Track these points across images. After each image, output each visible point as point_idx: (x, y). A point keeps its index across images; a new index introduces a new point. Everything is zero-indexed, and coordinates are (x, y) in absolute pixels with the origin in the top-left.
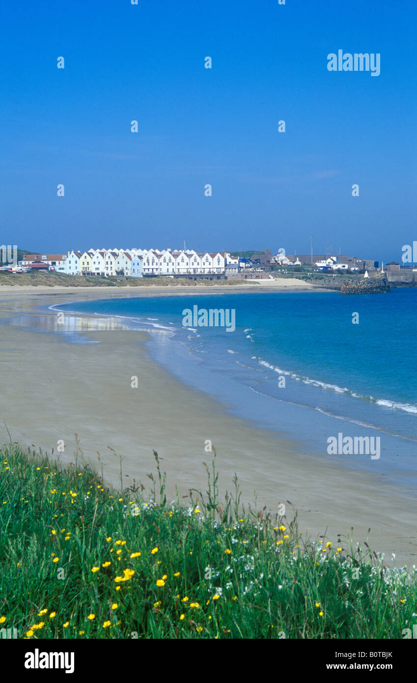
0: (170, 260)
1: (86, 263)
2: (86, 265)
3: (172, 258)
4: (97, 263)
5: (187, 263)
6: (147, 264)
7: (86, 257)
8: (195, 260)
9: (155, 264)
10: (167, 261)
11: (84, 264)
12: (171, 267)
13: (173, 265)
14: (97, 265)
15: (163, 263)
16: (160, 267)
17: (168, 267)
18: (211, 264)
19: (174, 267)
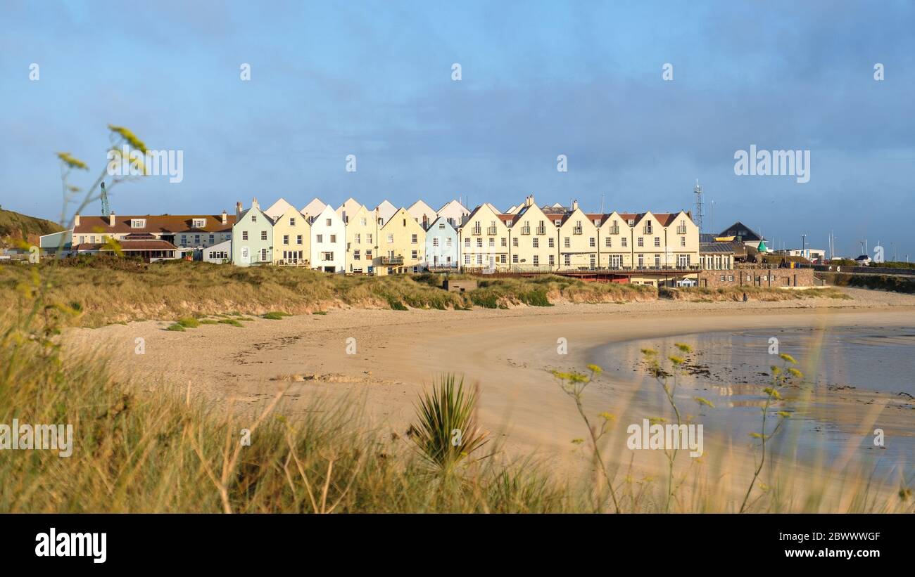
0: (542, 230)
1: (293, 240)
2: (293, 246)
3: (549, 225)
4: (327, 239)
5: (592, 239)
6: (474, 240)
7: (292, 220)
8: (615, 230)
9: (498, 240)
10: (534, 233)
11: (286, 242)
12: (544, 252)
13: (552, 245)
14: (327, 246)
15: (522, 240)
16: (514, 251)
17: (536, 251)
18: (662, 242)
19: (554, 251)
